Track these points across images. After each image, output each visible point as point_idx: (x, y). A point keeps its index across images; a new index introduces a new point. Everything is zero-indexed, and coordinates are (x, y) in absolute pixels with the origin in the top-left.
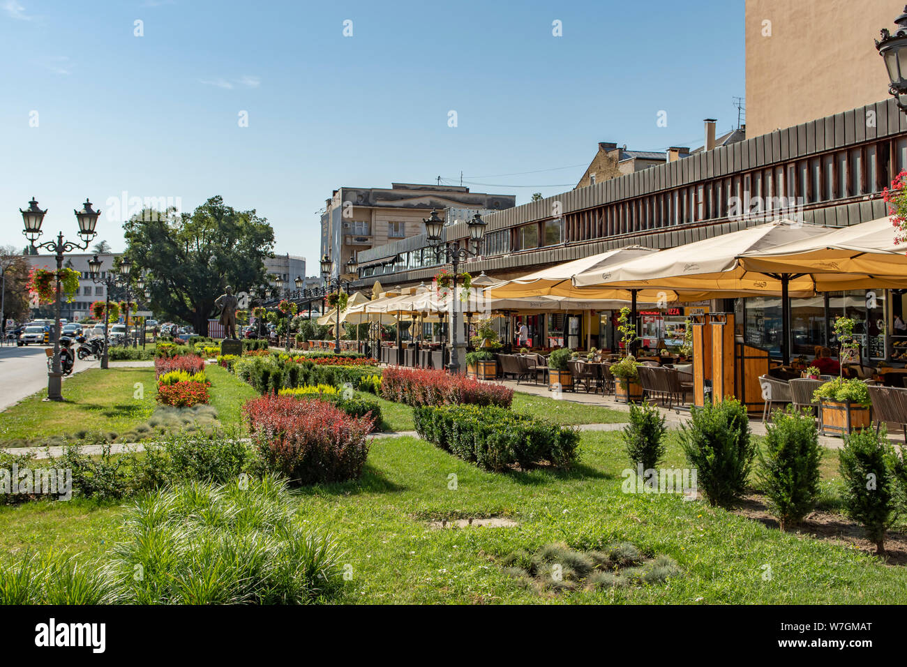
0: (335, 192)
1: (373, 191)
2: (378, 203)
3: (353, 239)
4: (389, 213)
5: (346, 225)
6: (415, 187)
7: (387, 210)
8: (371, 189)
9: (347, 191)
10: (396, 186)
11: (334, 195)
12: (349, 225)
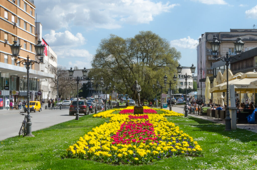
0: (202, 35)
1: (221, 33)
2: (224, 39)
3: (212, 57)
4: (229, 44)
5: (208, 51)
6: (241, 31)
7: (228, 42)
8: (220, 33)
9: (208, 34)
10: (232, 31)
11: (202, 36)
12: (209, 50)
